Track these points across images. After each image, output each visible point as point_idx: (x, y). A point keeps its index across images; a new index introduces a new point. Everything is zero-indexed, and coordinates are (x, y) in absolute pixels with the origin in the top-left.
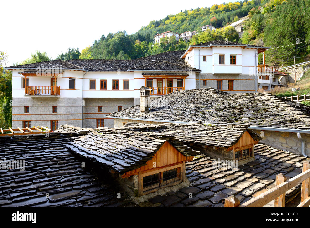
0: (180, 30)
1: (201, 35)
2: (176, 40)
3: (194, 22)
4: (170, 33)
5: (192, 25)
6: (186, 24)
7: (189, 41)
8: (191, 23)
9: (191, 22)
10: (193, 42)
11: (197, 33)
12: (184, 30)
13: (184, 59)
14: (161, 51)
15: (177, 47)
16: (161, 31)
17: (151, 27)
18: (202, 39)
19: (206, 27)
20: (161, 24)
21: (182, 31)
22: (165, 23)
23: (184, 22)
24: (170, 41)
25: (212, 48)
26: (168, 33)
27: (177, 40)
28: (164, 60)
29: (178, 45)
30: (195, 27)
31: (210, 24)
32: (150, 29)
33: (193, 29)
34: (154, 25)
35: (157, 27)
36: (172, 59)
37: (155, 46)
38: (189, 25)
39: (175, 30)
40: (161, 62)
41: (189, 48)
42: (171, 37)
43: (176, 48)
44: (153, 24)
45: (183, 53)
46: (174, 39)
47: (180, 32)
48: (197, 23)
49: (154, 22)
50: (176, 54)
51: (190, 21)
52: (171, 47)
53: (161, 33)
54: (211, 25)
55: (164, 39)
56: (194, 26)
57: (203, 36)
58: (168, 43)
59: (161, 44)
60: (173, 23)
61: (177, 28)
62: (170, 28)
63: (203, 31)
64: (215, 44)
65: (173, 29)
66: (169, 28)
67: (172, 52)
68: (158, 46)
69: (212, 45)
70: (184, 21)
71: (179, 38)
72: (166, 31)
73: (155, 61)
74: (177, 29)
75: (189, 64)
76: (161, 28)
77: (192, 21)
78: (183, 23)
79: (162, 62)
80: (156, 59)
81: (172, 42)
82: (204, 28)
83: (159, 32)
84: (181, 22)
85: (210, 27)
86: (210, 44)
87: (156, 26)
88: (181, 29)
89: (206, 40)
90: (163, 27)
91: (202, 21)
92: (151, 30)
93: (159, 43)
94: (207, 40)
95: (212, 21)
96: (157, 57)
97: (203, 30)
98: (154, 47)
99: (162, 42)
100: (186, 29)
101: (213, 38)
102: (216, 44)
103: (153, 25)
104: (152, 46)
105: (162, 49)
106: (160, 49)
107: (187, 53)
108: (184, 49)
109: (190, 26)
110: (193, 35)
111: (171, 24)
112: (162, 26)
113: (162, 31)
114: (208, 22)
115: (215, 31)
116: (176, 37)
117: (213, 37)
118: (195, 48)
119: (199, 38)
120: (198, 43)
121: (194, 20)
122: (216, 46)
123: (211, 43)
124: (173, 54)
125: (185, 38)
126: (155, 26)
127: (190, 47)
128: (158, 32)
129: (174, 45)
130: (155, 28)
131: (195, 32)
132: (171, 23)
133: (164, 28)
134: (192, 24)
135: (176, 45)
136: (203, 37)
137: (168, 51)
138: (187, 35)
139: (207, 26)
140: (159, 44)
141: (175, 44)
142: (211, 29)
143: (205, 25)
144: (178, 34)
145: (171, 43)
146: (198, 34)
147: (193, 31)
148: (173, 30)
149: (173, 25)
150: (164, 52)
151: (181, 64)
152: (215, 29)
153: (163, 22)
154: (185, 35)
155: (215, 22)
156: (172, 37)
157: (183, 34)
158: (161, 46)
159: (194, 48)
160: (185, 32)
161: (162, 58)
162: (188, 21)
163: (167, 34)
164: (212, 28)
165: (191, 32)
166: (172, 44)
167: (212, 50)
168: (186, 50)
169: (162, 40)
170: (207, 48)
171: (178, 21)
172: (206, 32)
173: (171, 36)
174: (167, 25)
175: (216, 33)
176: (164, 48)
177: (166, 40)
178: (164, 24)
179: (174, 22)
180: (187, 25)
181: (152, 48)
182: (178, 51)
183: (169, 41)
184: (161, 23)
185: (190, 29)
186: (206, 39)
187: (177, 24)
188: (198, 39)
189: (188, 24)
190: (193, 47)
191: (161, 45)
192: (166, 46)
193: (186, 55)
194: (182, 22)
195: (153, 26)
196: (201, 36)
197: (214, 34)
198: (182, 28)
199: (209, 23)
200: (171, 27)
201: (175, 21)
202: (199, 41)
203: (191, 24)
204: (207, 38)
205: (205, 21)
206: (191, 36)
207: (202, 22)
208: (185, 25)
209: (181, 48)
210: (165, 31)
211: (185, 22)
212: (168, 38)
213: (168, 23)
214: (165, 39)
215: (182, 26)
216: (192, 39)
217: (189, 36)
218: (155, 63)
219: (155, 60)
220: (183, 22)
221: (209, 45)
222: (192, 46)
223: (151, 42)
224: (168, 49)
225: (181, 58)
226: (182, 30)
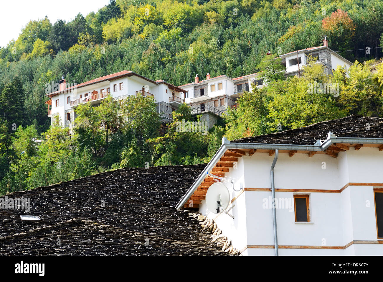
0: (179, 68)
1: (282, 91)
2: (155, 115)
3: (245, 32)
4: (125, 82)
5: (232, 45)
6: (207, 41)
7: (220, 122)
8: (231, 38)
9: (230, 30)
10: (242, 127)
11: (260, 82)
12: (194, 68)
13: (196, 209)
14: (81, 170)
15: (163, 151)
16: (81, 73)
17: (29, 50)
18: (285, 113)
19: (303, 56)
20: (83, 37)
21: (188, 74)
22: (100, 32)
23: (196, 30)
24: (126, 120)
25: (336, 155)
26: (118, 82)
27: (165, 113)
28: (86, 217)
29: (167, 140)
30: (252, 57)
31: (321, 43)
32: (24, 58)
33: (241, 62)
34: (47, 43)
35: (61, 53)
36: (134, 210)
37: (49, 143)
38: (221, 44)
39: (152, 69)
40: (73, 224)
41: (220, 153)
42: (132, 101)
43: (160, 156)
44: (43, 36)
45: (192, 182)
46: (145, 109)
47: (179, 75)
48: (257, 35)
49: (44, 29)
50: (153, 185)
51: (225, 28)
52: (131, 149)
53: (82, 80)
54: (325, 44)
55: (95, 109)
56: (247, 50)
57: (288, 98)
58: (115, 129)
59: (78, 136)
60: (143, 35)
61: (162, 56)
62: (126, 58)
63: (291, 75)
64: (350, 135)
65: (140, 60)
66: (122, 56)
67: (130, 176)
68: (63, 144)
69: (339, 141)
70: (194, 25)
71: (174, 107)
72: (106, 74)
73: (41, 223)
74: (163, 64)
75: (224, 235)
76: (82, 56)
77: (235, 25)
78: (191, 35)
79: (75, 229)
80: (48, 208)
81: (134, 125)
82: (295, 62)
83: (73, 76)
84: (179, 30)
85: (323, 56)
86: (324, 137)
87: (57, 45)
88: (182, 64)
89: (303, 115)
90: (90, 50)
91: (284, 29)
92: (28, 66)
93: (72, 128)
94: (309, 119)
95: (331, 29)
96: (50, 199)
97: (290, 69)
98: (41, 149)
99: (84, 122)
100: (208, 62)
101: (341, 106)
102: (354, 135)
103: (38, 41)
104: (32, 143)
105: (85, 158)
106: (77, 158)
107: (210, 181)
108: (196, 161)
109: (224, 50)
110: (243, 94)
111: (131, 40)
112: (87, 45)
113: (86, 69)
114: (310, 34)
115: (347, 76)
116: (158, 100)
117: (340, 102)
118: (252, 152)
119: (270, 106)
120: (264, 129)
121: (243, 25)
122: (358, 147)
123: (331, 129)
124: (137, 183)
125: (203, 107)
126: (49, 47)
127: (223, 149)
128: (65, 74)
129: (150, 140)
130: (53, 57)
131: (251, 78)
132: (130, 34)
133: (97, 57)
134: (236, 40)
135: (157, 139)
136: (290, 101)
137: (114, 168)
138: (211, 94)
139: (307, 53)
140: (68, 133)
141: (152, 134)
142: (328, 66)
143: (297, 48)
144: (164, 87)
145: (130, 132)
146: (266, 90)
147: (242, 74)
148: (142, 65)
149: (141, 45)
150: (92, 174)
151: (182, 238)
152: (348, 67)
153: (90, 30)
154: (202, 93)
155: (346, 32)
156: (136, 101)
157: (190, 89)
158: (79, 146)
159: (243, 153)
160: (201, 79)
161: (80, 203)
162: (213, 25)
163: (111, 85)
164: (329, 61)
165: (231, 76)
166: (137, 135)
167: (337, 165)
168: (204, 166)
169: (86, 115)
170: (310, 153)
171: (165, 27)
172: (304, 78)
173: (133, 94)
174: (110, 42)
175: (355, 83)
176: (95, 156)
177: (108, 115)
178: (99, 39)
179: (148, 29)
180: (210, 46)
181: (32, 152)
182: (165, 168)
183: (121, 119)
184: (81, 34)
185: (227, 61)
186: (307, 112)
187: (159, 39)
188: (264, 112)
189: (214, 40)
190: (241, 146)
191: (79, 140)
192: (106, 146)
193: (204, 189)
194: (186, 31)
195: (39, 45)
196: (279, 99)
197: (344, 87)
198: (187, 58)
199: (314, 37)
200: (134, 54)
201: (152, 24)
202: (272, 121)
203: (228, 43)
204: (307, 110)
205: (299, 28)
206: (234, 99)
207: (284, 32)
208: (200, 43)
209: (184, 153)
210: (100, 70)
211: (202, 31)
212: (116, 104)
213: (119, 36)
214: (100, 108)
215: (185, 48)
216: (238, 111)
217: (220, 99)
218: (37, 234)
219: (37, 218)
220: (190, 30)
221: (319, 142)
222: (233, 146)
223: (30, 124)
224: (117, 160)
225: (179, 206)
226: (189, 69)
